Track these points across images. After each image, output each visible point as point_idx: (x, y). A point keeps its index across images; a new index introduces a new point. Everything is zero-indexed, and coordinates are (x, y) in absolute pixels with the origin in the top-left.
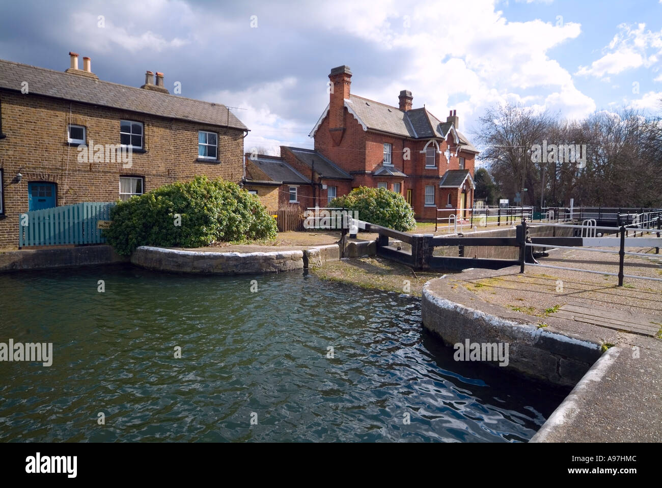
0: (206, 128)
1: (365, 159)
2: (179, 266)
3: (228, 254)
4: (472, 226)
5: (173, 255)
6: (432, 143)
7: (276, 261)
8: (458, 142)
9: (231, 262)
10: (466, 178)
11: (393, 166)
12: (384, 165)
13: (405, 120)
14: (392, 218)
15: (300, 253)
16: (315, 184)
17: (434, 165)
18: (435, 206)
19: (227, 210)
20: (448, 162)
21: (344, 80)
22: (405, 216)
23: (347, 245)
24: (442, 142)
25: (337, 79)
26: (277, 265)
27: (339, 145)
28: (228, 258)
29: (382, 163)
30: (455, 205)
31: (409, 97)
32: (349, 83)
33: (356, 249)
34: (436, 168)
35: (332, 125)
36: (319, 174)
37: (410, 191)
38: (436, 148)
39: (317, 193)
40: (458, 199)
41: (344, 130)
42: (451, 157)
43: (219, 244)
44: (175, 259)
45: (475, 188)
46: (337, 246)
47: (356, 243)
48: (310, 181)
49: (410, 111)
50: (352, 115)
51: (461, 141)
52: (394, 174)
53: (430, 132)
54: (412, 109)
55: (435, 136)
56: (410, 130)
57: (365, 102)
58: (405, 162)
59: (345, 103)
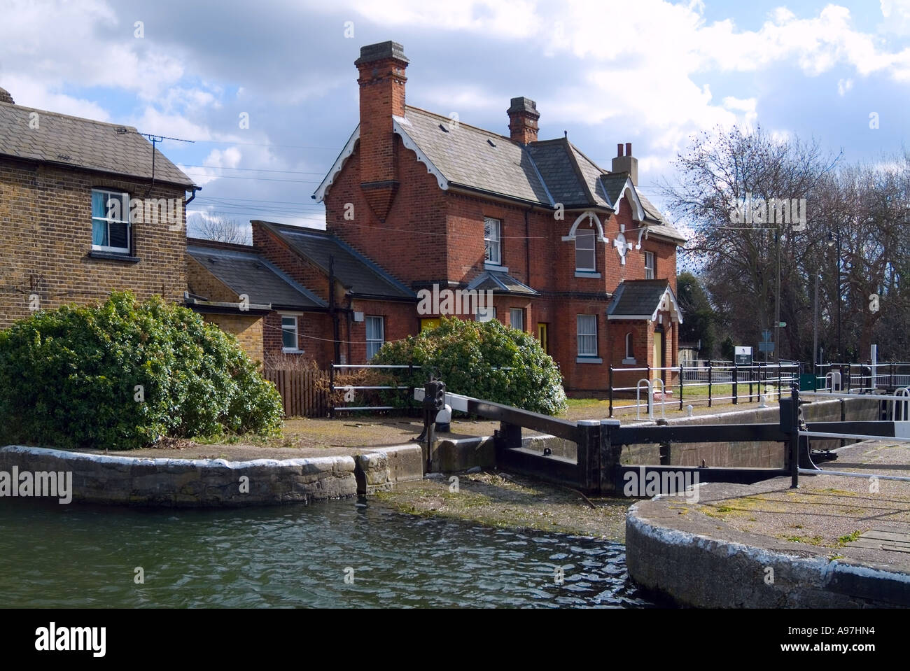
0: (107, 182)
1: (445, 253)
2: (100, 487)
3: (204, 463)
4: (681, 404)
5: (87, 462)
6: (587, 219)
7: (302, 479)
8: (641, 219)
9: (212, 480)
10: (663, 299)
11: (506, 269)
12: (487, 267)
13: (524, 164)
14: (518, 386)
15: (349, 460)
16: (337, 310)
17: (594, 270)
18: (599, 361)
19: (184, 369)
20: (623, 262)
21: (390, 73)
22: (545, 382)
23: (436, 446)
24: (607, 216)
25: (375, 71)
26: (306, 486)
27: (384, 221)
28: (205, 471)
29: (483, 263)
30: (643, 360)
31: (531, 114)
32: (403, 80)
33: (455, 455)
34: (598, 276)
35: (367, 174)
36: (347, 288)
37: (545, 326)
38: (597, 231)
39: (343, 331)
40: (649, 345)
41: (396, 187)
42: (628, 250)
43: (173, 442)
44: (91, 474)
45: (681, 322)
46: (417, 447)
47: (455, 442)
48: (326, 304)
49: (535, 144)
50: (412, 152)
51: (648, 215)
52: (509, 288)
53: (581, 194)
54: (539, 140)
55: (593, 205)
56: (537, 189)
57: (437, 123)
58: (531, 262)
59: (395, 126)
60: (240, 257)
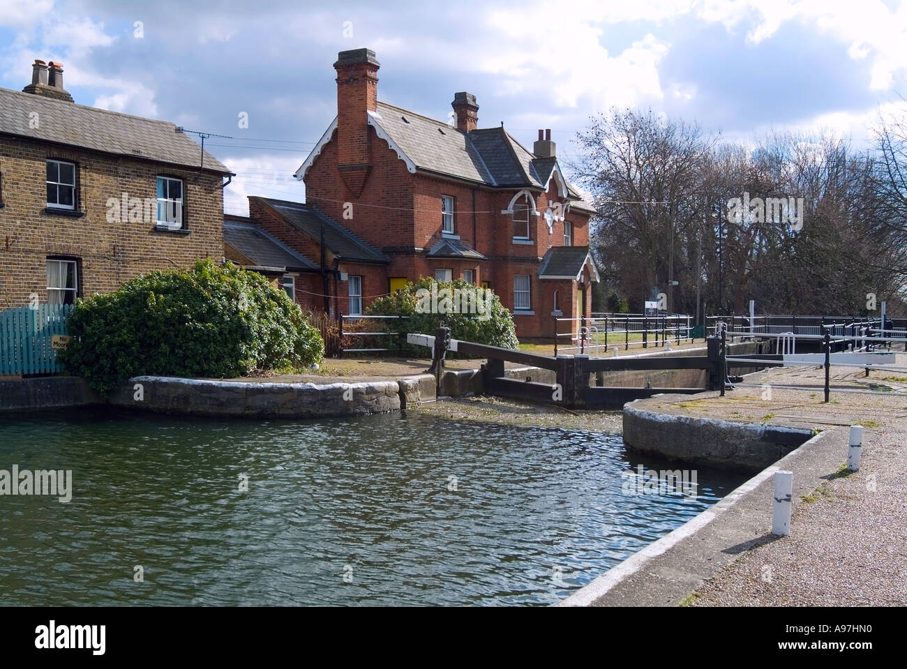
1: (413, 225)
2: (221, 404)
3: (299, 386)
4: (606, 347)
5: (211, 387)
6: (523, 196)
7: (366, 397)
8: (565, 196)
9: (305, 398)
10: (585, 263)
11: (458, 238)
12: (444, 236)
13: (468, 149)
14: (485, 333)
15: (395, 384)
16: (328, 271)
17: (528, 238)
18: (533, 313)
19: (266, 317)
20: (551, 232)
21: (365, 75)
22: (505, 329)
23: (443, 376)
24: (539, 194)
25: (352, 73)
26: (369, 402)
27: (358, 197)
28: (300, 391)
29: (441, 232)
30: (569, 312)
31: (472, 106)
32: (375, 80)
33: (457, 383)
34: (531, 243)
35: (344, 158)
36: (335, 253)
38: (531, 206)
39: (332, 288)
40: (574, 300)
41: (370, 169)
42: (554, 221)
43: (262, 373)
44: (213, 395)
45: (599, 281)
46: (431, 376)
47: (457, 373)
48: (317, 266)
49: (475, 132)
50: (384, 141)
51: (571, 193)
52: (465, 253)
53: (518, 175)
54: (478, 128)
55: (529, 185)
56: (481, 172)
57: (400, 115)
58: (477, 231)
59: (369, 118)
60: (241, 227)
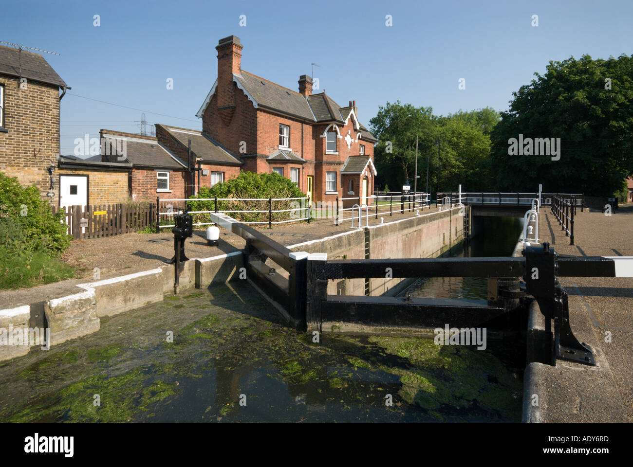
1: (256, 140)
4: (376, 215)
6: (332, 127)
8: (358, 128)
10: (368, 164)
11: (290, 150)
12: (280, 148)
16: (192, 169)
17: (335, 151)
18: (336, 193)
20: (349, 147)
21: (232, 51)
24: (342, 126)
25: (225, 51)
27: (229, 126)
29: (278, 146)
30: (358, 194)
31: (309, 82)
32: (239, 55)
34: (337, 153)
35: (221, 103)
37: (311, 178)
38: (337, 133)
40: (361, 186)
41: (234, 108)
42: (351, 142)
45: (376, 175)
47: (205, 260)
48: (187, 166)
49: (310, 96)
50: (241, 91)
53: (329, 114)
54: (312, 94)
55: (335, 120)
56: (309, 114)
57: (259, 81)
58: (304, 147)
59: (234, 78)
